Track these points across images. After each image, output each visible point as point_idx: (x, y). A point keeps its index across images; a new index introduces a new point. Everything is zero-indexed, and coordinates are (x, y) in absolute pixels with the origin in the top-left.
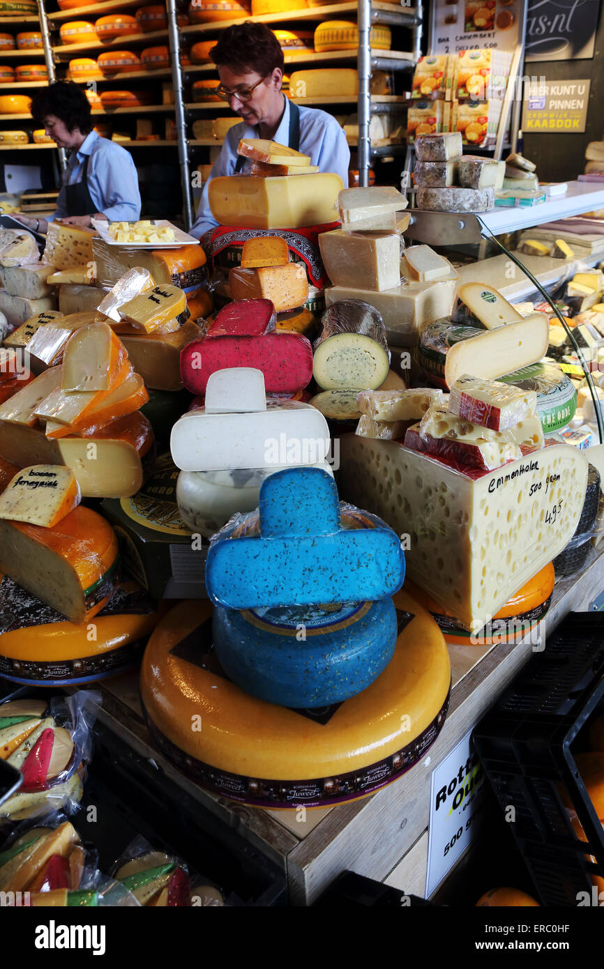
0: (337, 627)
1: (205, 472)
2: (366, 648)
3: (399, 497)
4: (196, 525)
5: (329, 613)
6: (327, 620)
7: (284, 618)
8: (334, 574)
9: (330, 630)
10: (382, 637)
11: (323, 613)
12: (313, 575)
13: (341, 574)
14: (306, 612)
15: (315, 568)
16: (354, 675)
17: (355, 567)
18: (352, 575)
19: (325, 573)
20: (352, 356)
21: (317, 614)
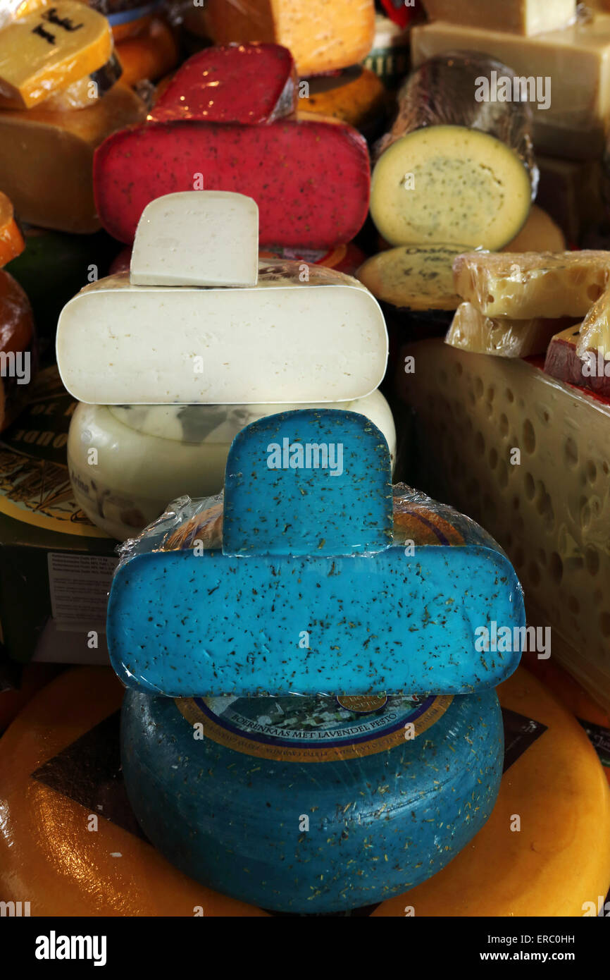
0: (373, 747)
1: (127, 407)
2: (431, 796)
3: (529, 478)
4: (102, 515)
5: (359, 715)
6: (353, 731)
7: (264, 720)
8: (372, 636)
9: (357, 752)
10: (466, 774)
11: (346, 715)
12: (331, 634)
13: (387, 637)
14: (311, 711)
15: (335, 622)
16: (402, 850)
17: (419, 624)
18: (411, 640)
19: (355, 632)
20: (455, 175)
21: (332, 716)
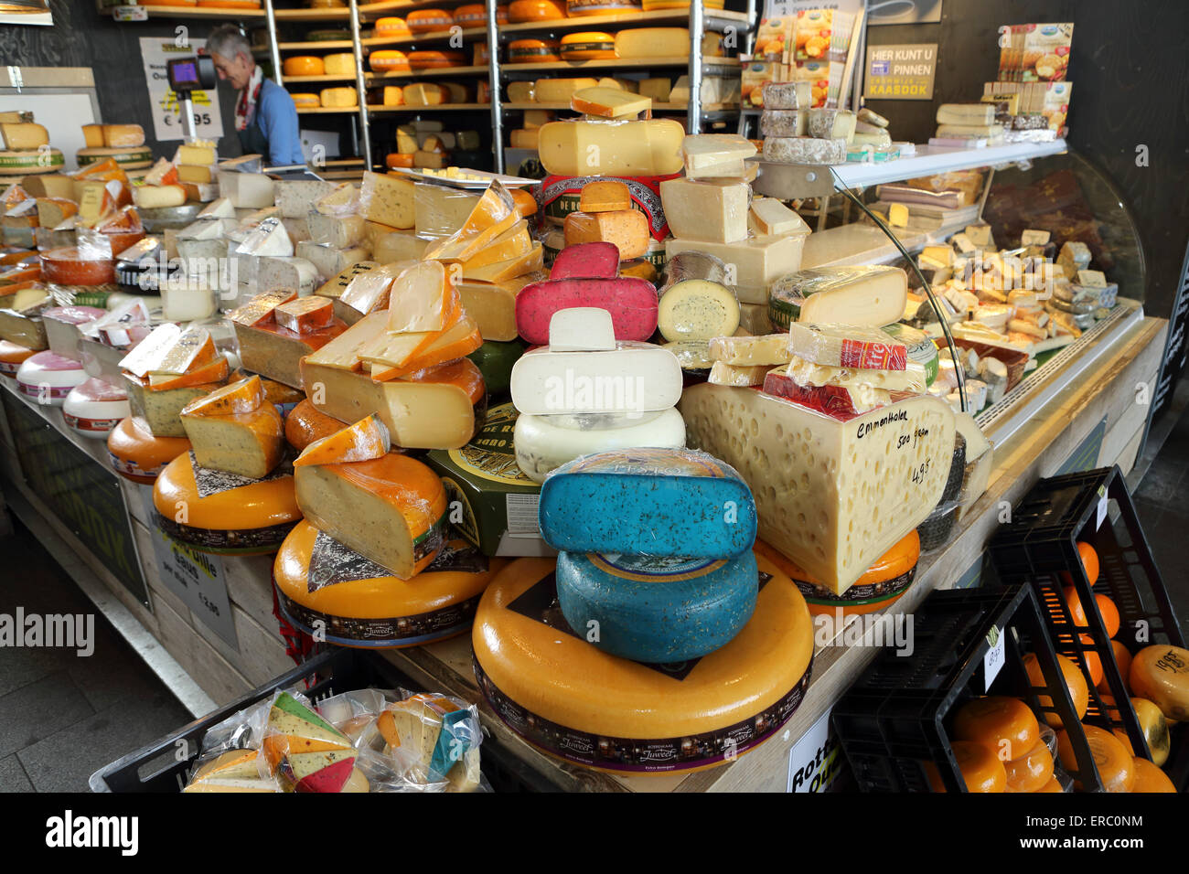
0: (697, 574)
1: (547, 415)
2: (729, 597)
3: (756, 449)
4: (537, 471)
5: (686, 560)
6: (686, 567)
7: (637, 565)
8: (674, 524)
9: (688, 576)
10: (745, 587)
11: (680, 561)
12: (652, 521)
13: (682, 525)
14: (661, 559)
15: (654, 515)
16: (715, 625)
17: (699, 519)
18: (693, 526)
19: (665, 521)
20: (701, 304)
21: (673, 561)
